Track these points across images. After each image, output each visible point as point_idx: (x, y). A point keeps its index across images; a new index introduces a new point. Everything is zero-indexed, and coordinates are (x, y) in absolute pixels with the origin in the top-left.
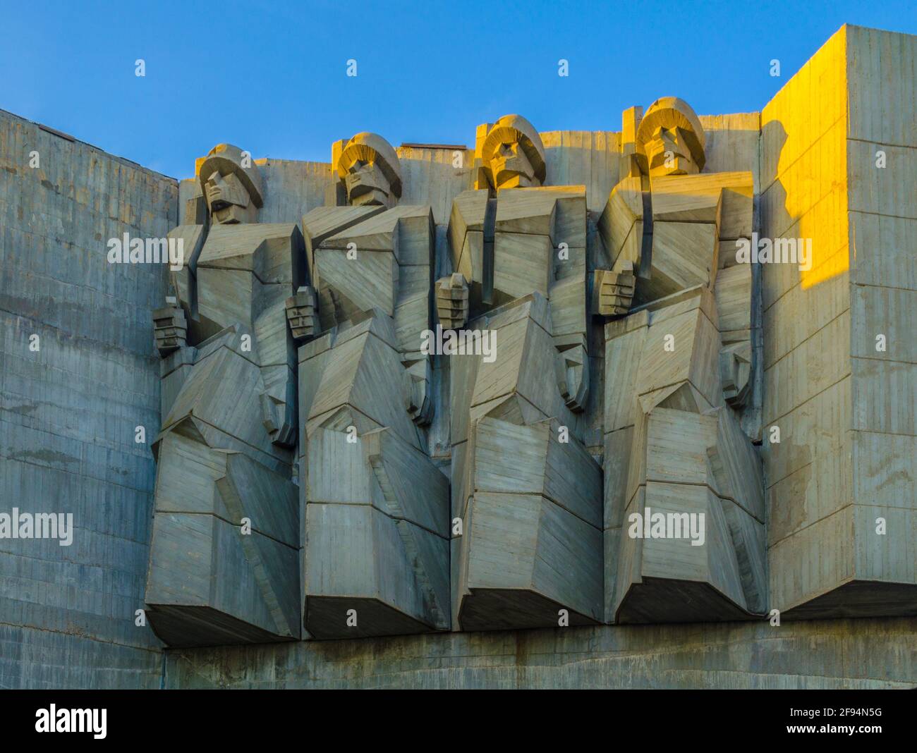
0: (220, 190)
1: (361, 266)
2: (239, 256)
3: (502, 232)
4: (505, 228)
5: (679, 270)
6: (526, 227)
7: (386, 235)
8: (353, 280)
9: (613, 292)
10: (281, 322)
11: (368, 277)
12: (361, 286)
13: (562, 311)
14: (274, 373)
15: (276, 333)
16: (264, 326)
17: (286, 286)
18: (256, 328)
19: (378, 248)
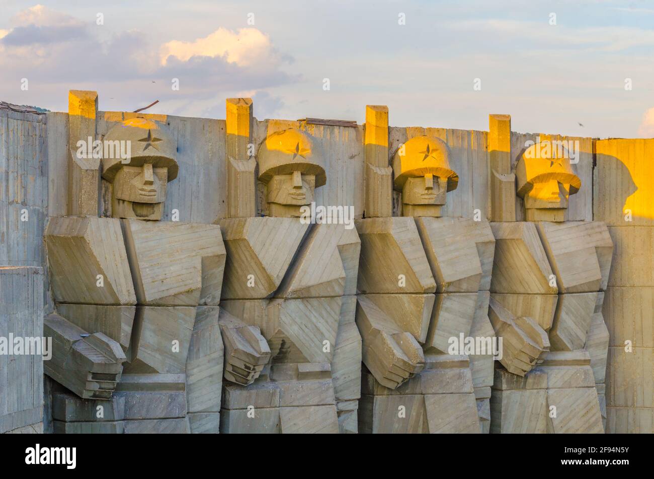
0: (155, 191)
1: (316, 315)
2: (188, 292)
3: (447, 292)
4: (451, 289)
5: (571, 335)
6: (464, 286)
7: (340, 281)
8: (306, 330)
9: (531, 362)
10: (218, 364)
11: (319, 325)
12: (312, 336)
13: (476, 363)
14: (203, 422)
15: (211, 376)
16: (198, 366)
17: (213, 309)
18: (189, 368)
19: (333, 294)
